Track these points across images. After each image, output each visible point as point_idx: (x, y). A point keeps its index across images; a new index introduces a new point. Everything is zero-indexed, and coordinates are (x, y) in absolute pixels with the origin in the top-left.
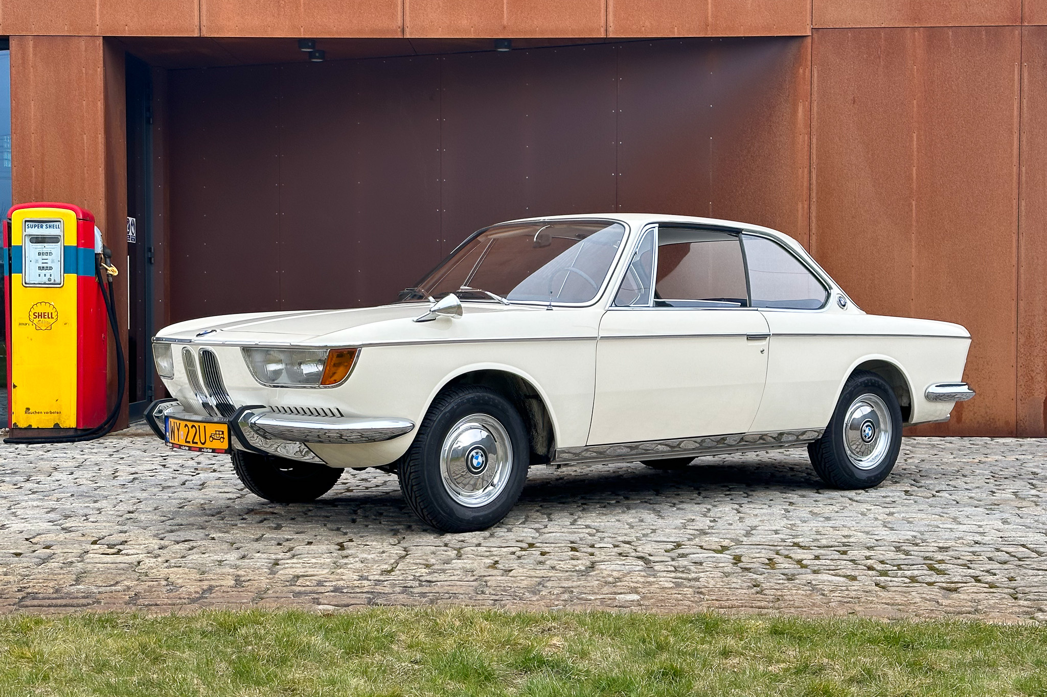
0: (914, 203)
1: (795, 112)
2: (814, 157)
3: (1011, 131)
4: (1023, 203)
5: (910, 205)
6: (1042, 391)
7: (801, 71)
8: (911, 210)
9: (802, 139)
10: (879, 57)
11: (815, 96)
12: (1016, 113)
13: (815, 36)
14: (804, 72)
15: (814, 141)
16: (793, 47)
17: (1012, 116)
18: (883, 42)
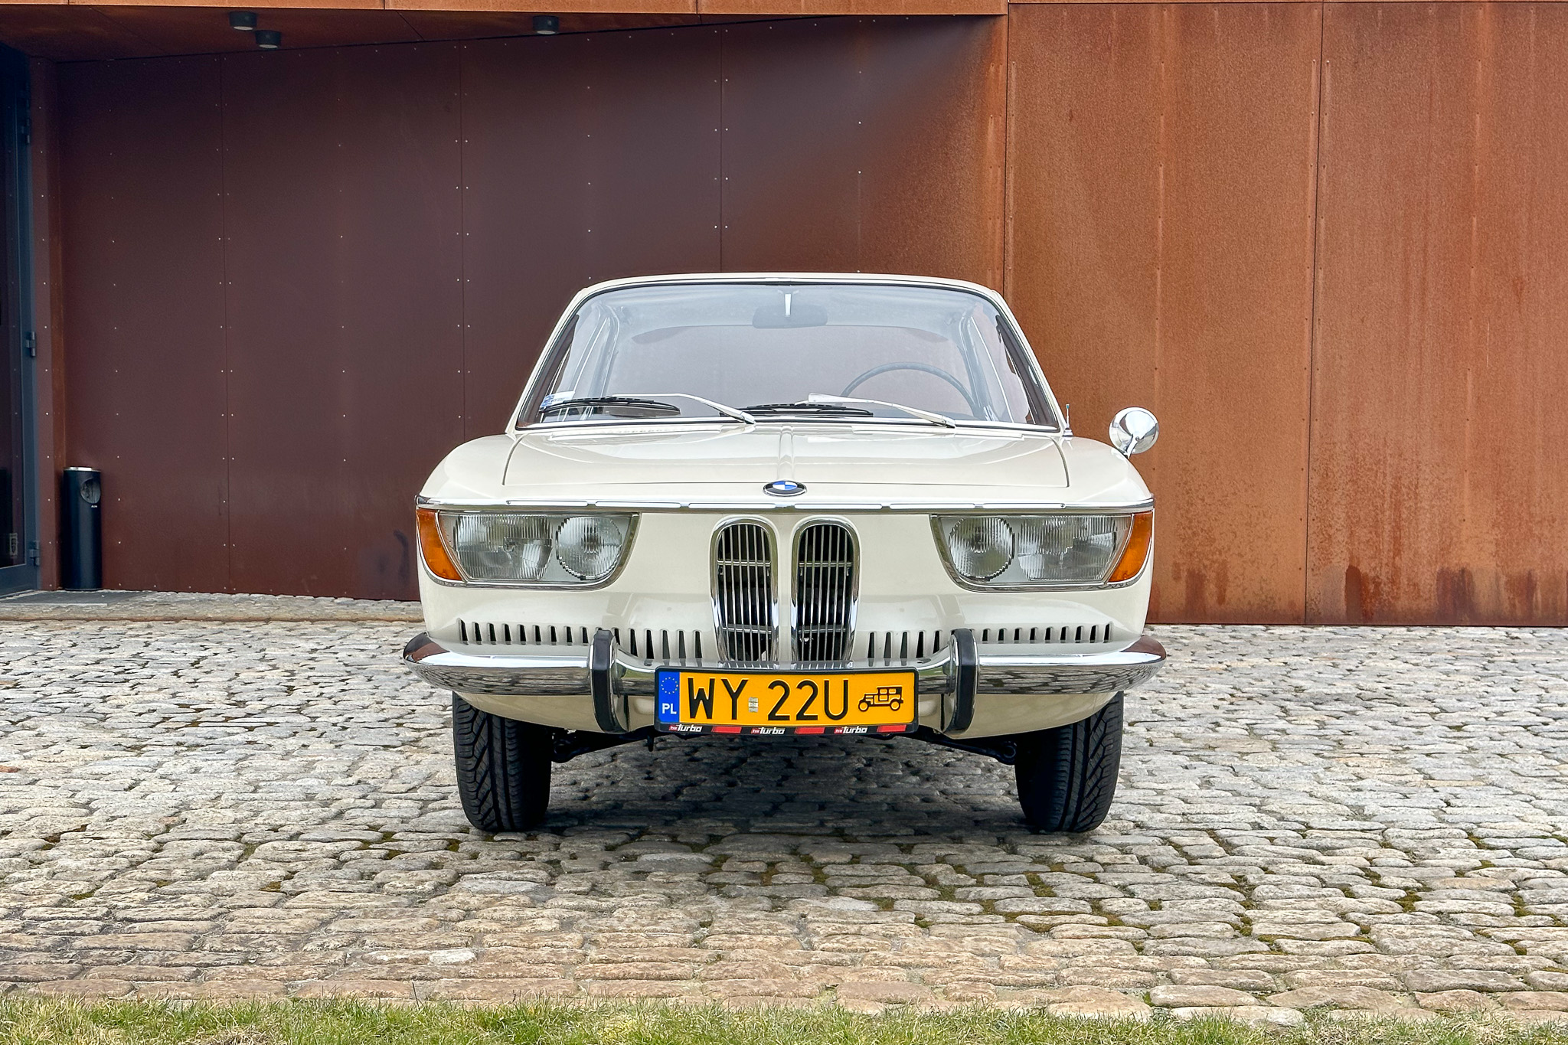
0: (1159, 273)
1: (982, 133)
2: (1011, 201)
3: (1304, 164)
4: (1321, 274)
5: (1153, 276)
6: (1344, 556)
7: (992, 69)
8: (1155, 284)
9: (993, 175)
10: (1109, 49)
11: (1013, 109)
12: (1312, 136)
13: (1014, 15)
14: (997, 71)
15: (1011, 177)
16: (980, 31)
17: (1306, 140)
18: (1114, 27)
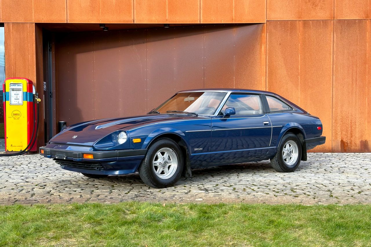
0: (299, 77)
1: (261, 48)
2: (267, 62)
3: (330, 54)
4: (334, 77)
5: (298, 78)
6: (340, 138)
7: (263, 34)
8: (298, 80)
9: (263, 57)
10: (288, 30)
11: (268, 43)
12: (332, 48)
13: (268, 23)
14: (264, 34)
15: (267, 57)
16: (261, 26)
18: (289, 25)
